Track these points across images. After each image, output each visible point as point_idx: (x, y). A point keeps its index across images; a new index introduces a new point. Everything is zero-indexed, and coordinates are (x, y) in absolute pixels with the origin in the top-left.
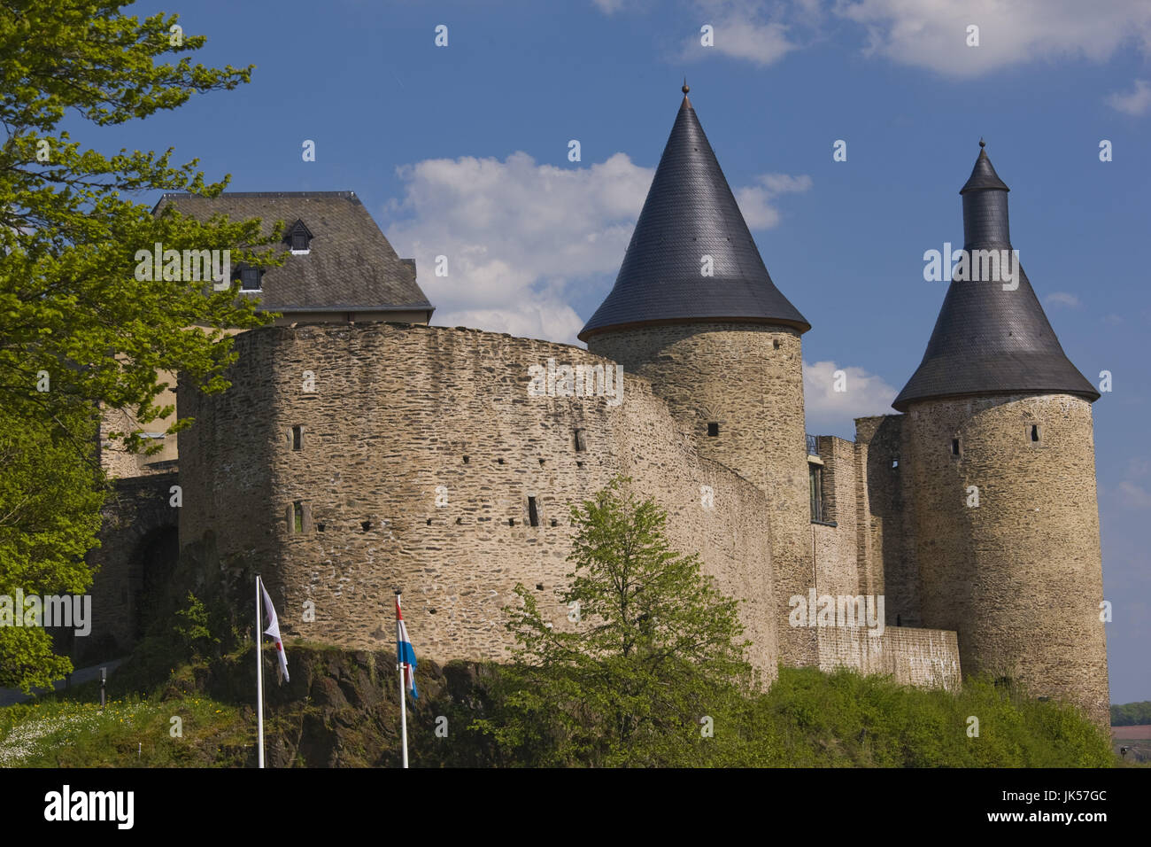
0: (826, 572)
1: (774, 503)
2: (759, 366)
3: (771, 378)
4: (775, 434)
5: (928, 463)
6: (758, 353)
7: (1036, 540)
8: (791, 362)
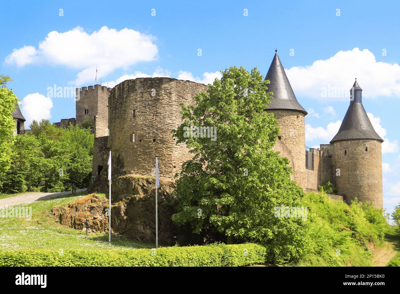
0: (311, 181)
1: (295, 158)
2: (293, 122)
3: (296, 125)
4: (296, 140)
5: (338, 156)
6: (292, 119)
7: (366, 175)
8: (302, 122)
